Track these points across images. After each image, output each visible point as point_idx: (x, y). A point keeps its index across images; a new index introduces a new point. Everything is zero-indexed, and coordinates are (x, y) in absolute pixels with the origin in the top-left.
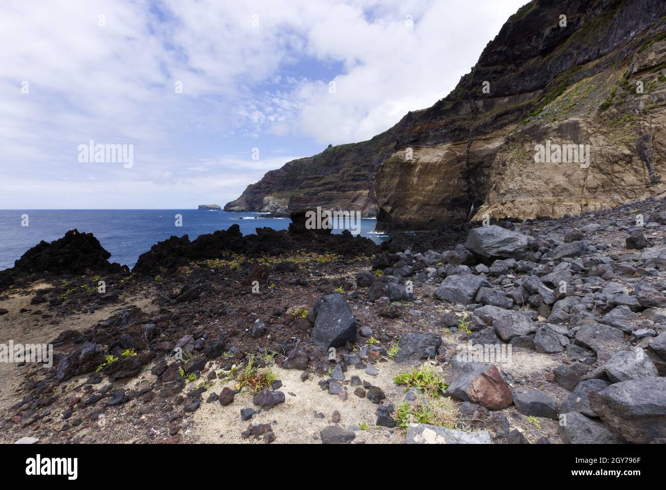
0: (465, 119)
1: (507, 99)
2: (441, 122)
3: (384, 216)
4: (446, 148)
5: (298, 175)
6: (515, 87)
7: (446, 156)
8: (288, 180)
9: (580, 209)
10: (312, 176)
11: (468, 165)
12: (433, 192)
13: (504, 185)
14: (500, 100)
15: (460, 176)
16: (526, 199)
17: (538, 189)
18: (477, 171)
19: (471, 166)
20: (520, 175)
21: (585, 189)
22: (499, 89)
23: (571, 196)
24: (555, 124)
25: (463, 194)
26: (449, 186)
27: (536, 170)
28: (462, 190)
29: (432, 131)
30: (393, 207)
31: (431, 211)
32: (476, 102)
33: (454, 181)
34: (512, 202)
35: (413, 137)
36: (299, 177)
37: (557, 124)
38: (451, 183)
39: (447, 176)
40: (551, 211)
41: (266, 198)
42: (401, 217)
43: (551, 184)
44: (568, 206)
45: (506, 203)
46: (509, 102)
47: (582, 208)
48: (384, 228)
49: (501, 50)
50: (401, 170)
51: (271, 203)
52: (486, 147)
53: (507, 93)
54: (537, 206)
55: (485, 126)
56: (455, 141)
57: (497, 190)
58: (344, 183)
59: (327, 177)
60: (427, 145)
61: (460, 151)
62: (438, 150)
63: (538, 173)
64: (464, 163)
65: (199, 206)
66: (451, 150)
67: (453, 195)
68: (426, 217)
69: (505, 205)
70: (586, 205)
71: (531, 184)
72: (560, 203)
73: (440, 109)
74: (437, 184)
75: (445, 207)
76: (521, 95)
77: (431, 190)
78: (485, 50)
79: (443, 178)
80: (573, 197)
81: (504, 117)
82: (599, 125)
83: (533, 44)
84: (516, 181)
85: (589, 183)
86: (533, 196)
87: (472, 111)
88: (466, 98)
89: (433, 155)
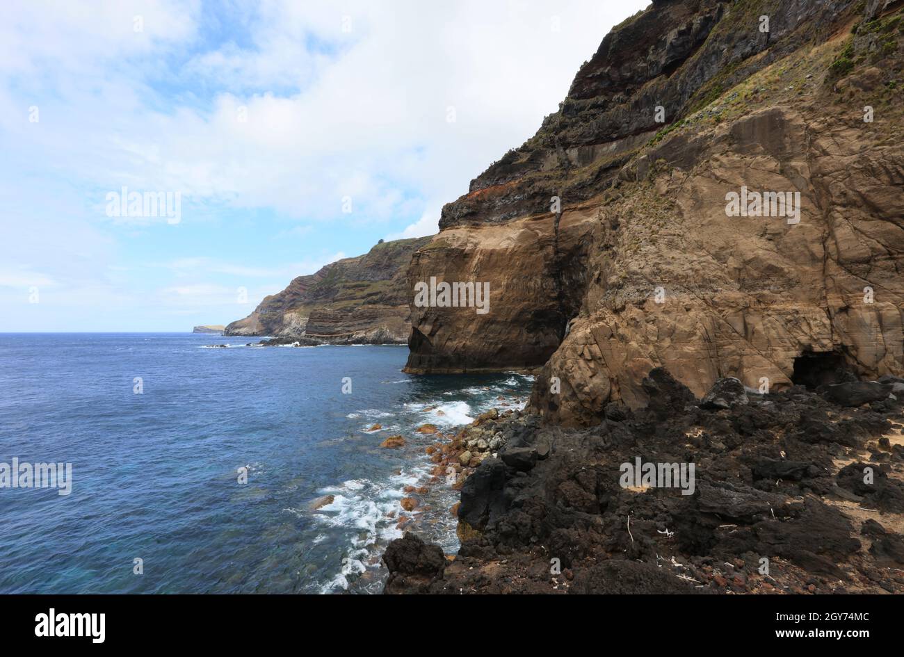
0: (549, 178)
1: (614, 145)
2: (513, 183)
3: (420, 343)
4: (521, 226)
5: (336, 282)
6: (626, 125)
7: (522, 237)
8: (321, 289)
9: (827, 322)
10: (354, 284)
11: (557, 252)
12: (501, 299)
13: (617, 266)
14: (604, 146)
15: (545, 271)
16: (674, 297)
17: (701, 272)
18: (572, 263)
19: (563, 255)
20: (653, 242)
21: (833, 267)
22: (601, 130)
23: (791, 286)
24: (720, 127)
25: (551, 304)
26: (528, 289)
27: (689, 229)
28: (549, 297)
29: (498, 198)
30: (434, 326)
31: (500, 333)
32: (567, 151)
33: (536, 282)
34: (640, 304)
35: (468, 207)
36: (337, 285)
37: (726, 127)
38: (532, 284)
39: (524, 273)
40: (739, 327)
41: (287, 316)
42: (449, 343)
43: (731, 258)
44: (788, 313)
45: (623, 308)
46: (619, 148)
47: (830, 318)
48: (420, 363)
49: (602, 73)
50: (447, 262)
51: (293, 322)
52: (583, 221)
53: (615, 136)
54: (702, 314)
55: (582, 186)
56: (535, 213)
57: (602, 282)
58: (395, 294)
59: (374, 284)
60: (491, 221)
61: (544, 230)
62: (509, 230)
63: (693, 236)
64: (550, 249)
65: (195, 328)
66: (529, 228)
67: (535, 305)
68: (491, 343)
69: (623, 314)
70: (845, 310)
71: (680, 263)
72: (763, 306)
73: (511, 163)
74: (508, 286)
75: (523, 326)
76: (637, 137)
77: (499, 296)
78: (579, 74)
79: (518, 276)
80: (797, 288)
81: (612, 171)
82: (838, 109)
83: (651, 57)
84: (645, 255)
85: (843, 246)
86: (689, 289)
87: (561, 165)
88: (552, 145)
89: (501, 237)
